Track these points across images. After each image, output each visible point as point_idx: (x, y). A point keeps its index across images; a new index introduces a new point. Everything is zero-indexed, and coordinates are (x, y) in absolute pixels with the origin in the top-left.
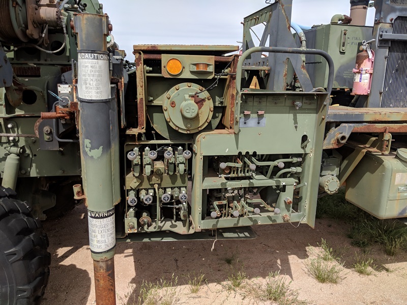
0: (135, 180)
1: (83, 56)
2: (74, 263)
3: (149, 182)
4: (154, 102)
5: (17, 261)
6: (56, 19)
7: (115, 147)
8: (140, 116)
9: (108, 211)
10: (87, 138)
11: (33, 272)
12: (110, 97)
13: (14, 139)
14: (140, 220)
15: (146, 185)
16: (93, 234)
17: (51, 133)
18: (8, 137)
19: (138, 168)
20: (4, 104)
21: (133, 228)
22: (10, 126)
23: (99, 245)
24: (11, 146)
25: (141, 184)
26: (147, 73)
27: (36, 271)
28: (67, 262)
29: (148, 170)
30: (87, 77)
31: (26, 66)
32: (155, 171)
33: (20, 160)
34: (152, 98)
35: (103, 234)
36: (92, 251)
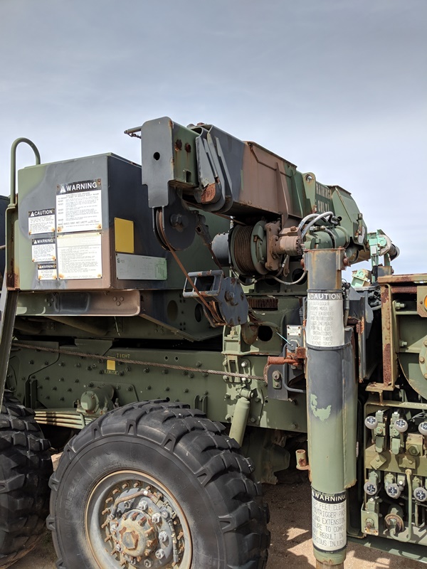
0: (378, 457)
1: (312, 296)
2: (306, 555)
3: (398, 464)
4: (410, 348)
5: (230, 531)
6: (295, 249)
7: (349, 408)
8: (386, 367)
9: (336, 495)
10: (313, 393)
11: (246, 551)
12: (343, 344)
13: (247, 380)
14: (387, 518)
15: (393, 466)
16: (317, 522)
17: (280, 380)
18: (241, 378)
19: (381, 441)
20: (239, 340)
21: (372, 527)
22: (243, 365)
23: (323, 539)
24: (242, 388)
25: (386, 464)
26: (397, 310)
27: (249, 551)
28: (297, 550)
29: (396, 445)
30: (315, 320)
31: (265, 298)
32: (407, 448)
33: (250, 406)
34: (405, 343)
35: (328, 526)
36: (315, 547)
